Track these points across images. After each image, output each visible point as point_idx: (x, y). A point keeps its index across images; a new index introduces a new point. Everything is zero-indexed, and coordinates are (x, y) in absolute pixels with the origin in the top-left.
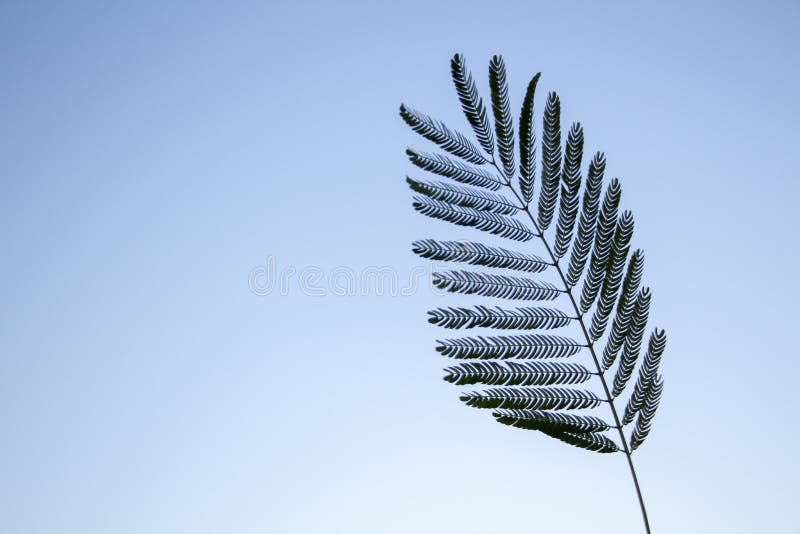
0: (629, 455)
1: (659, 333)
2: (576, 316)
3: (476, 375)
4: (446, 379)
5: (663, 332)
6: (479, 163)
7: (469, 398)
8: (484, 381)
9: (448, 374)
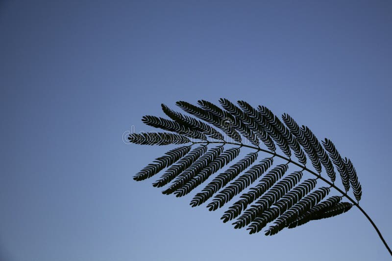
0: (357, 205)
1: (325, 142)
2: (288, 161)
3: (263, 221)
4: (251, 233)
5: (326, 139)
6: (189, 150)
7: (269, 232)
8: (270, 220)
9: (250, 230)
